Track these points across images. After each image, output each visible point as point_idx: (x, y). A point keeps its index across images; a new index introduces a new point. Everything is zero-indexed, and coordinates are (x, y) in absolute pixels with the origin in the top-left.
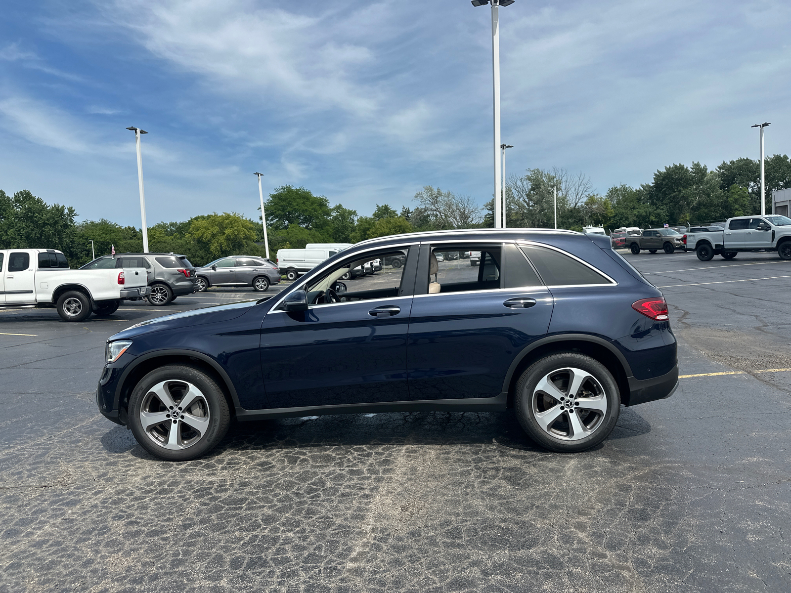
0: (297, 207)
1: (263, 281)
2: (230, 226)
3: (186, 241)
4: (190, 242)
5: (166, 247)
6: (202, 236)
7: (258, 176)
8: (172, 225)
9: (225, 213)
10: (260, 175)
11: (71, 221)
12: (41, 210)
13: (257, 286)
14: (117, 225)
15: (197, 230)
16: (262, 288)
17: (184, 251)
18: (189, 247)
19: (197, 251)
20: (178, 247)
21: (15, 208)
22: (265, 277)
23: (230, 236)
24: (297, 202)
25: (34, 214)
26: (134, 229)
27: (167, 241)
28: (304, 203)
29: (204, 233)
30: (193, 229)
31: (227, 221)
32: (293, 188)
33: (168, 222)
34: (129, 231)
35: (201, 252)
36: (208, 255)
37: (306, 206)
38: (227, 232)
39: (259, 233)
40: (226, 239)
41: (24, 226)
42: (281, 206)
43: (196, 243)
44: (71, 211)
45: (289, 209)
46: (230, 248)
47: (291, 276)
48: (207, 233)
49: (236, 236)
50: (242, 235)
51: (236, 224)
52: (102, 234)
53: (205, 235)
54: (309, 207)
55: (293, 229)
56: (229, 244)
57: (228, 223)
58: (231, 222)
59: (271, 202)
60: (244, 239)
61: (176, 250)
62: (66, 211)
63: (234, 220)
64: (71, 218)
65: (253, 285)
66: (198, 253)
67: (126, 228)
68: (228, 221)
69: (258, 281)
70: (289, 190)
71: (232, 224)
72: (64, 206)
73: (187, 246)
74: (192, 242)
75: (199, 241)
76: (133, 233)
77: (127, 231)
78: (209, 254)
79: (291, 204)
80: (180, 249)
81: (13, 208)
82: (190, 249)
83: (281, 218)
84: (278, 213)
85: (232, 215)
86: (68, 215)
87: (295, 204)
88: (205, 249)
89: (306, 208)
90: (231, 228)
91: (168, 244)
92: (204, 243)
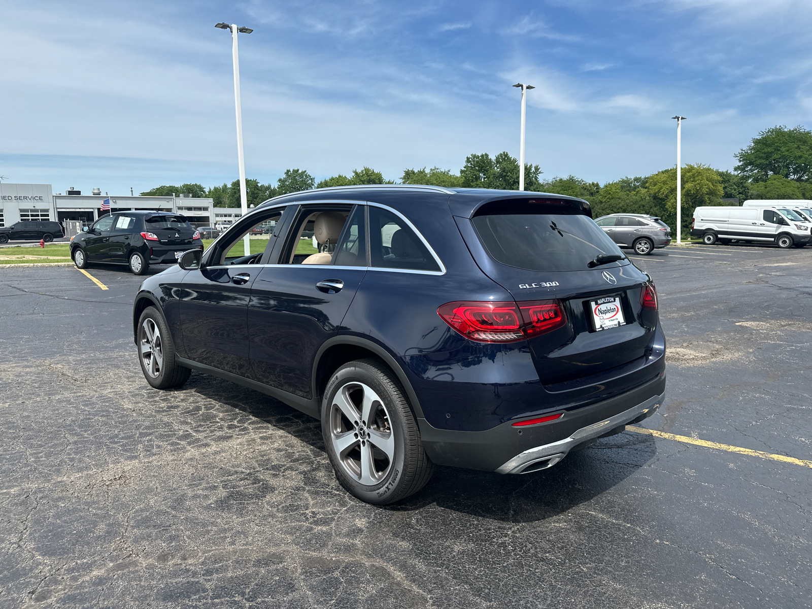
0: (787, 153)
1: (646, 243)
2: (692, 180)
3: (641, 197)
4: (645, 199)
5: (619, 203)
6: (659, 191)
7: (678, 120)
8: (636, 179)
9: (687, 165)
10: (680, 119)
11: (536, 178)
12: (513, 170)
13: (638, 248)
14: (583, 181)
15: (655, 185)
16: (643, 251)
17: (637, 207)
18: (643, 204)
19: (651, 208)
20: (632, 203)
21: (496, 168)
22: (648, 239)
23: (690, 190)
24: (788, 147)
25: (507, 173)
26: (597, 185)
27: (622, 197)
28: (798, 148)
29: (661, 188)
30: (651, 183)
31: (688, 174)
32: (786, 130)
33: (632, 177)
34: (593, 187)
35: (655, 209)
36: (663, 212)
37: (801, 151)
38: (687, 186)
39: (736, 187)
40: (685, 195)
41: (499, 184)
42: (765, 153)
43: (652, 200)
44: (537, 169)
45: (775, 156)
46: (689, 205)
47: (709, 239)
48: (664, 188)
49: (697, 191)
50: (705, 190)
51: (700, 177)
52: (561, 190)
53: (662, 190)
54: (805, 152)
55: (774, 181)
56: (688, 201)
57: (690, 176)
58: (693, 175)
59: (753, 148)
60: (706, 194)
61: (630, 206)
62: (533, 169)
63: (697, 172)
64: (536, 176)
65: (633, 247)
66: (652, 210)
67: (590, 184)
68: (691, 174)
69: (640, 244)
70: (779, 133)
71: (694, 177)
72: (531, 165)
73: (641, 202)
74: (648, 198)
75: (655, 197)
76: (597, 189)
77: (590, 187)
78: (665, 211)
79: (779, 150)
80: (634, 205)
81: (494, 168)
82: (644, 206)
83: (763, 168)
84: (758, 162)
85: (696, 166)
86: (534, 173)
87: (783, 149)
88: (661, 205)
89: (800, 154)
90: (692, 181)
91: (622, 200)
92: (661, 199)
